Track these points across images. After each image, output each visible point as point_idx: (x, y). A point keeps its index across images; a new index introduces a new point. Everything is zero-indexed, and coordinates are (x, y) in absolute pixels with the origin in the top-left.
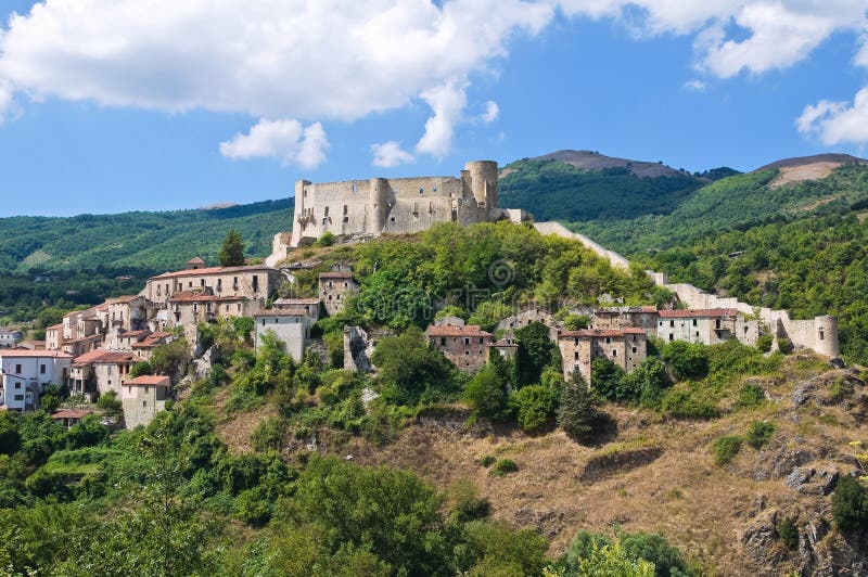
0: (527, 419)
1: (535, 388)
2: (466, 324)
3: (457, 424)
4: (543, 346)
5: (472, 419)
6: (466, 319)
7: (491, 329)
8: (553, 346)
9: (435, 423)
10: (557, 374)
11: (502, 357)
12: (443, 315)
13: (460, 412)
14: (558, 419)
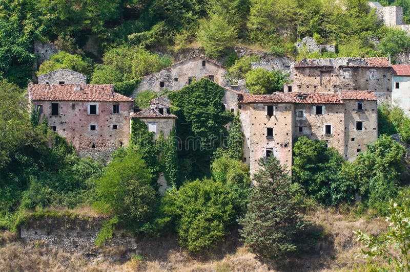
0: (192, 234)
1: (205, 185)
2: (88, 82)
3: (81, 241)
4: (215, 117)
5: (105, 233)
6: (88, 73)
7: (128, 91)
8: (230, 118)
9: (45, 239)
10: (237, 163)
11: (152, 134)
12: (52, 67)
13: (85, 222)
14: (243, 233)
